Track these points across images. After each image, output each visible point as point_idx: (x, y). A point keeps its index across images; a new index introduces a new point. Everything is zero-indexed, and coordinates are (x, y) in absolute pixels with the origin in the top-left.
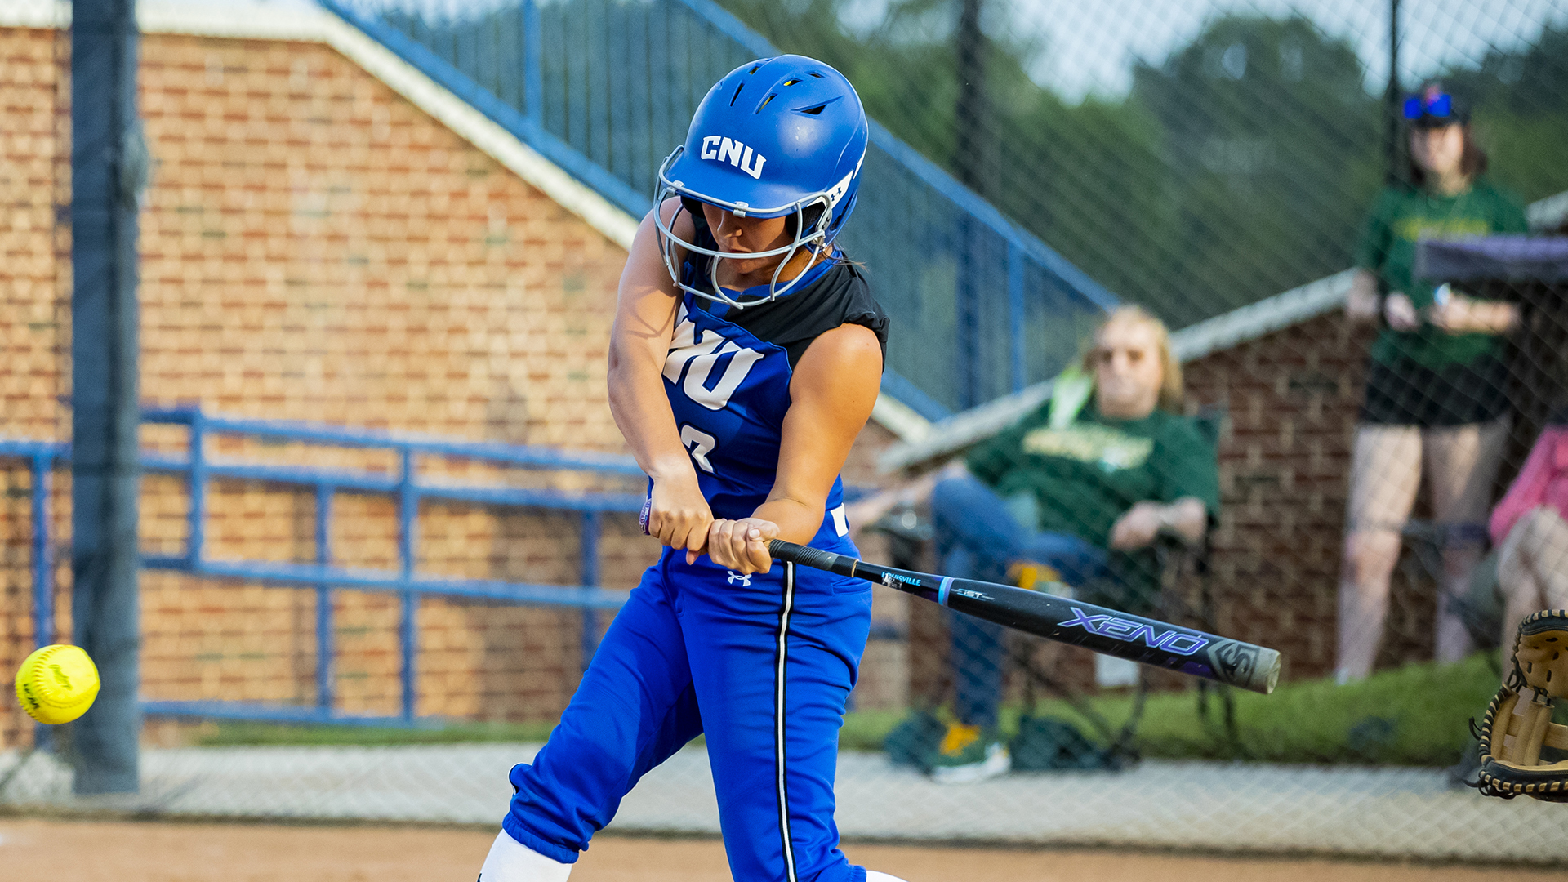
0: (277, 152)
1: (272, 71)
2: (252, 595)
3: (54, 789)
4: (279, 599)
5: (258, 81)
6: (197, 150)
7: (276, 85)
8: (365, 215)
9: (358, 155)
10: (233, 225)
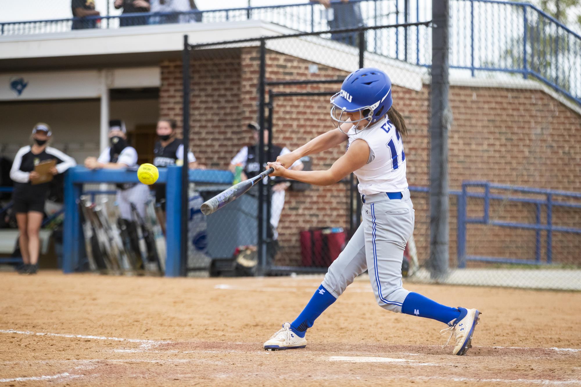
0: (528, 118)
1: (526, 98)
2: (519, 232)
3: (426, 278)
4: (526, 233)
5: (522, 100)
6: (505, 117)
7: (527, 101)
8: (552, 135)
9: (550, 119)
10: (515, 137)
